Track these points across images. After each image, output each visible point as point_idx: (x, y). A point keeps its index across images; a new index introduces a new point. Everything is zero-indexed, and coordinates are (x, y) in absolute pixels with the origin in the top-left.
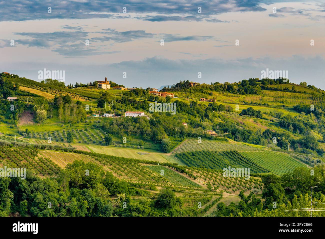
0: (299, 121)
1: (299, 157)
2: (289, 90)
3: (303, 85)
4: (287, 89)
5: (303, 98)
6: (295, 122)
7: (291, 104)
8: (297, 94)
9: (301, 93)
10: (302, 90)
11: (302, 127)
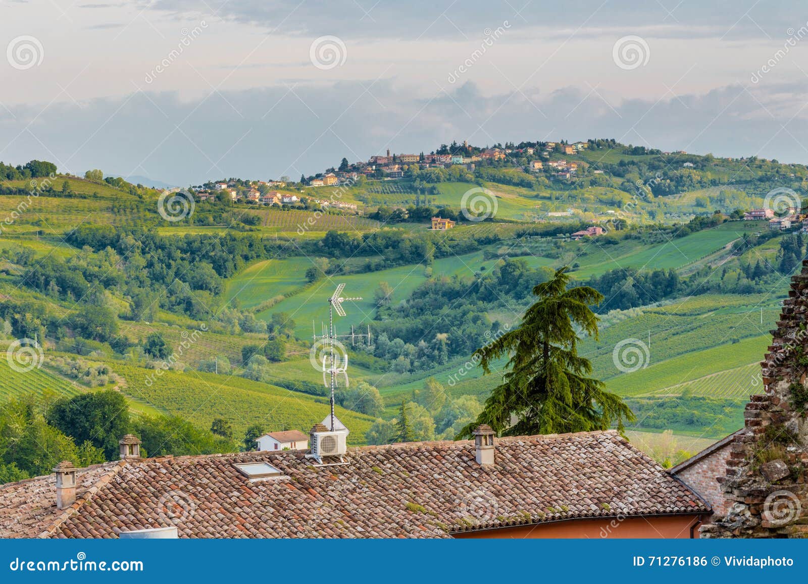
0: (75, 269)
1: (53, 363)
2: (54, 191)
3: (92, 178)
4: (51, 189)
5: (90, 211)
6: (63, 273)
7: (59, 227)
8: (75, 201)
9: (85, 198)
10: (89, 189)
11: (80, 286)
